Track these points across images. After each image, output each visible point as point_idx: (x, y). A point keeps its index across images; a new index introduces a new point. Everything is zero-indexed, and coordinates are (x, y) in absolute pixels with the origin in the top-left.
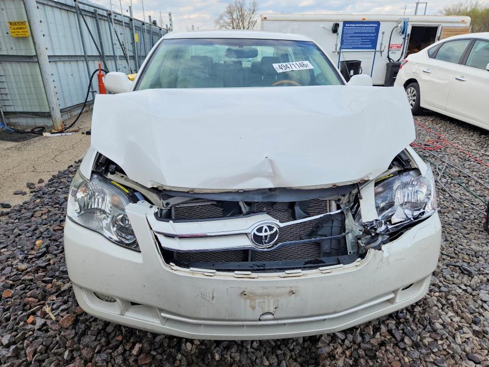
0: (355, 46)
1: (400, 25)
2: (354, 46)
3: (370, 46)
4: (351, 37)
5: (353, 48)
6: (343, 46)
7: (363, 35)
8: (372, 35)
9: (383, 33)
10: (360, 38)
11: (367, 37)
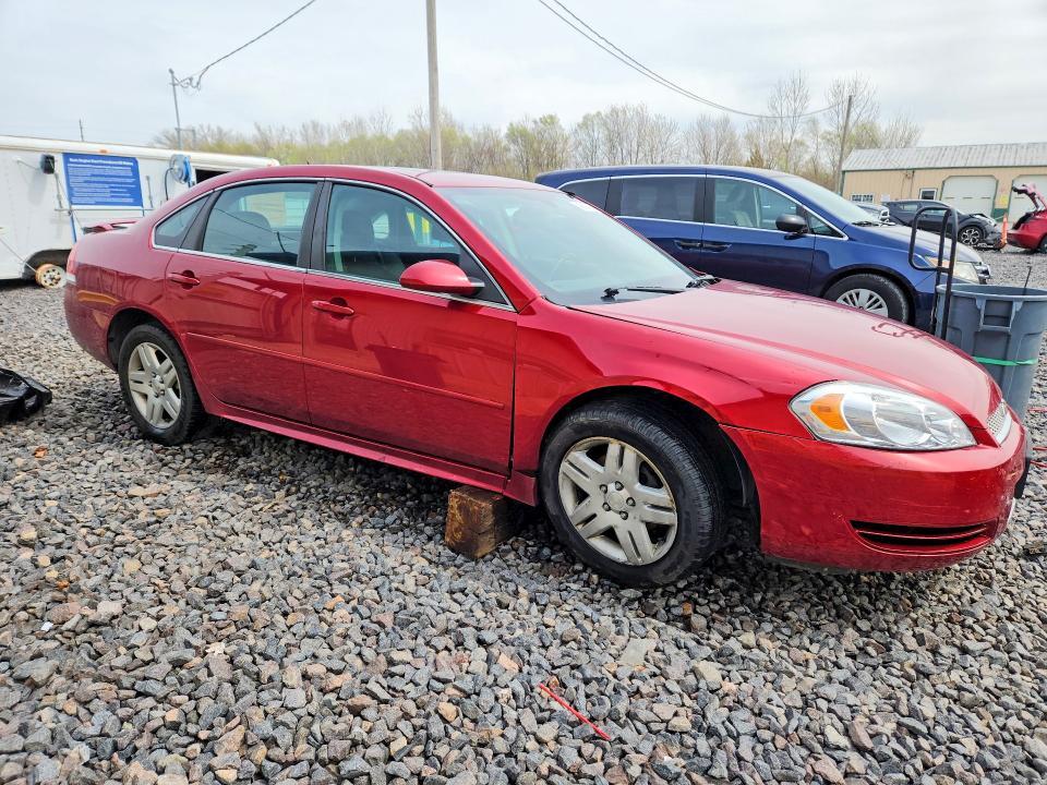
0: (100, 200)
1: (176, 167)
2: (97, 200)
3: (131, 200)
4: (86, 182)
5: (97, 203)
6: (74, 200)
7: (110, 180)
8: (128, 180)
9: (148, 178)
10: (107, 186)
11: (122, 183)
